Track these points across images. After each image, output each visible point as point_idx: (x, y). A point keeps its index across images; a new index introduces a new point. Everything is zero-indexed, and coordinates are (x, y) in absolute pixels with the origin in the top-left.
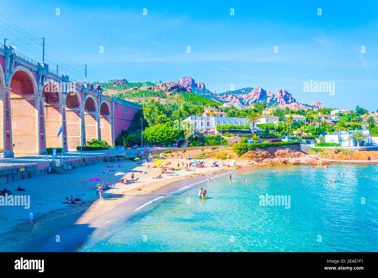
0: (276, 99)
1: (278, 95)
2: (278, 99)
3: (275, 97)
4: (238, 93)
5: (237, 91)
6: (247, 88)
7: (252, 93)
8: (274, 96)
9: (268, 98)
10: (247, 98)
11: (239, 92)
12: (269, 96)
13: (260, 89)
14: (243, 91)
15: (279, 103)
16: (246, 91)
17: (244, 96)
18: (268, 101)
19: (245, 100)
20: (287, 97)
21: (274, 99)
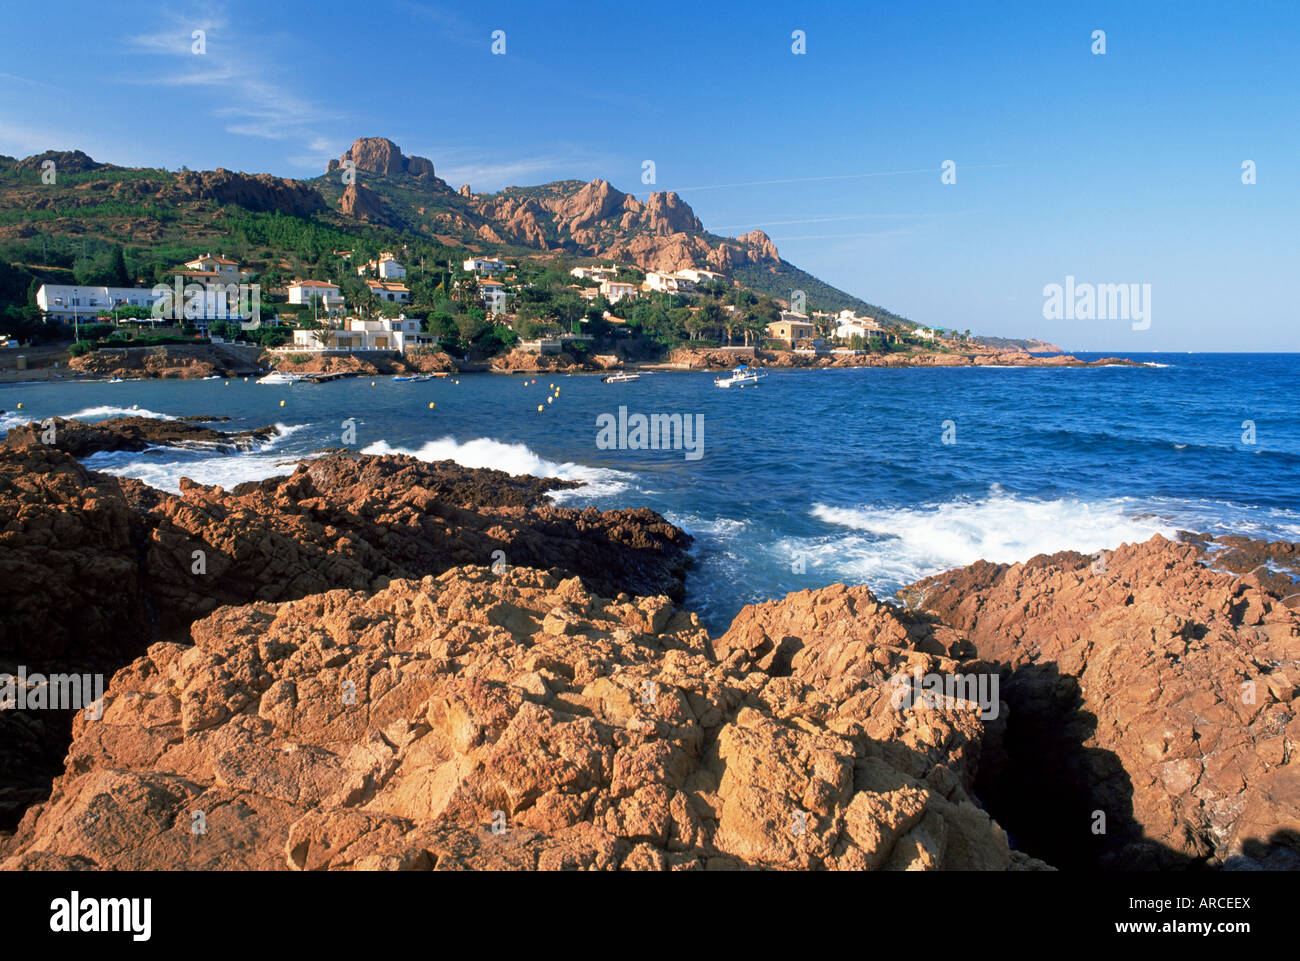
0: (649, 218)
1: (655, 206)
2: (653, 220)
3: (644, 214)
4: (541, 195)
5: (538, 188)
6: (569, 182)
7: (581, 198)
8: (642, 208)
9: (625, 216)
10: (567, 211)
11: (545, 191)
12: (628, 210)
13: (604, 184)
14: (555, 190)
15: (655, 230)
16: (566, 189)
17: (557, 206)
18: (625, 223)
19: (561, 218)
20: (679, 216)
21: (642, 220)
